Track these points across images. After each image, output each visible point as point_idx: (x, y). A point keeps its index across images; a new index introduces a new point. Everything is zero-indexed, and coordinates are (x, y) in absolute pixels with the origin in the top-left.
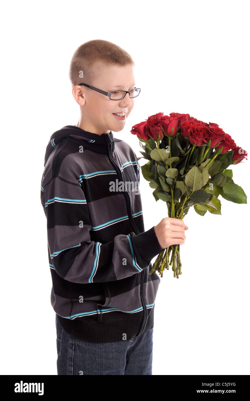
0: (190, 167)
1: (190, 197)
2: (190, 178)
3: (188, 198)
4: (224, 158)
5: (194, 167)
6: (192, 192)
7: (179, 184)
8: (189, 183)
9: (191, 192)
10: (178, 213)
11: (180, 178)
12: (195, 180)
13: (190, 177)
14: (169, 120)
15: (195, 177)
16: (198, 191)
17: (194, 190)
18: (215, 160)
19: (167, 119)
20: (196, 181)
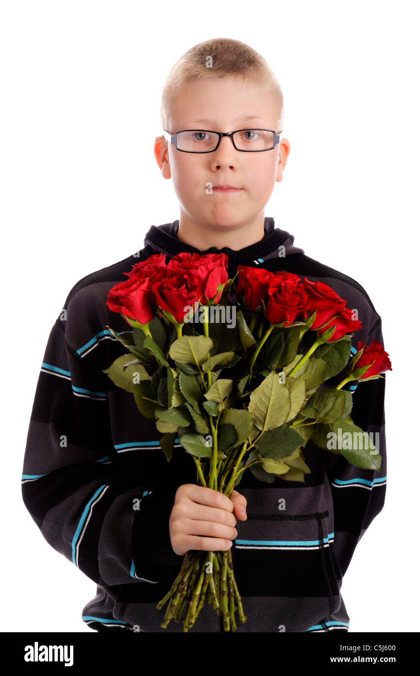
0: (264, 374)
1: (255, 444)
2: (261, 401)
3: (250, 447)
4: (329, 352)
5: (271, 375)
6: (261, 432)
7: (235, 416)
8: (255, 411)
9: (258, 432)
10: (223, 483)
11: (238, 400)
12: (271, 403)
13: (260, 397)
14: (207, 268)
15: (273, 398)
16: (275, 430)
17: (266, 429)
18: (311, 358)
19: (202, 267)
20: (273, 405)
